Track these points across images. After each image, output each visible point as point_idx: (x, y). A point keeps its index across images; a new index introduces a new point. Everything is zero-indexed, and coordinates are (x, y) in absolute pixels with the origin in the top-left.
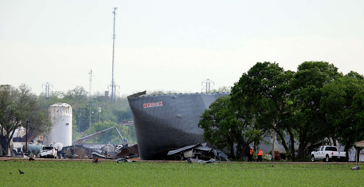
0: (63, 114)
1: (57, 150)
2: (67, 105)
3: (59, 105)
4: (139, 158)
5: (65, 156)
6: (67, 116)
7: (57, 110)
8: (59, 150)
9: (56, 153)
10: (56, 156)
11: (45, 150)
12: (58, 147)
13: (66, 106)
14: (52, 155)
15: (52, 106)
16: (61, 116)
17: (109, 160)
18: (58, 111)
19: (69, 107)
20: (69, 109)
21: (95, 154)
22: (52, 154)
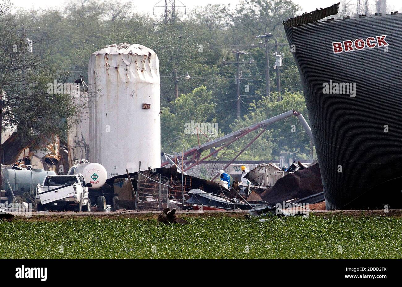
0: (133, 75)
1: (89, 185)
2: (145, 51)
3: (121, 51)
4: (326, 203)
5: (114, 202)
6: (145, 83)
7: (113, 64)
8: (94, 186)
9: (87, 193)
10: (85, 202)
11: (52, 188)
12: (95, 177)
13: (140, 53)
14: (72, 200)
15: (99, 55)
16: (127, 82)
17: (240, 210)
18: (116, 68)
19: (150, 54)
20: (151, 61)
21: (197, 195)
22: (73, 197)
